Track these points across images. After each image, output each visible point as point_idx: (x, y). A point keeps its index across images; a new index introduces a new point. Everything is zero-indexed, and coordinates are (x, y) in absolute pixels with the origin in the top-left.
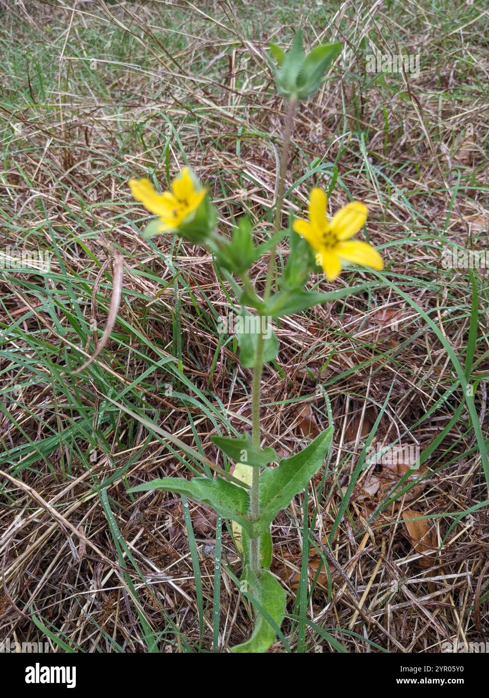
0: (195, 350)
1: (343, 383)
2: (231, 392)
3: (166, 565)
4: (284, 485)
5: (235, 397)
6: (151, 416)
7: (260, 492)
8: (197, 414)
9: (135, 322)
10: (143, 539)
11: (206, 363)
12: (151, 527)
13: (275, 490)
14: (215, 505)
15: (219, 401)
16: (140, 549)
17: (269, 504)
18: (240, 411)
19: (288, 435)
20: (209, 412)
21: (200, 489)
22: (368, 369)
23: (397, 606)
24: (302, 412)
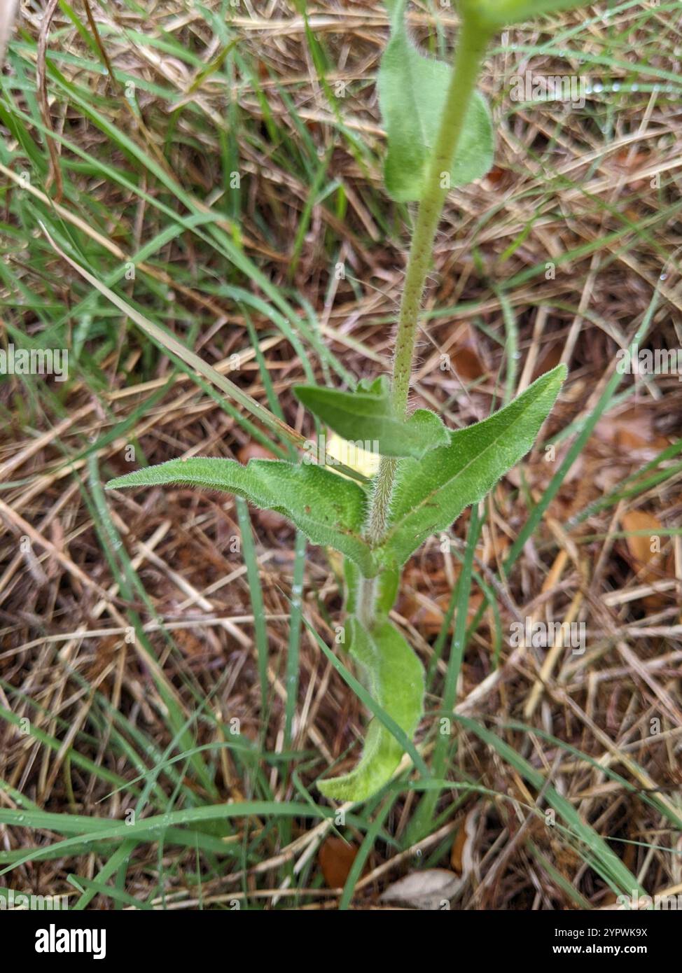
0: (265, 211)
1: (538, 283)
2: (331, 292)
3: (209, 581)
4: (443, 481)
5: (339, 301)
6: (180, 329)
7: (392, 494)
8: (266, 329)
9: (150, 147)
10: (168, 538)
11: (285, 237)
12: (182, 520)
13: (422, 490)
14: (298, 516)
15: (308, 308)
16: (164, 557)
17: (406, 516)
18: (346, 328)
19: (429, 375)
20: (289, 328)
21: (266, 481)
22: (588, 260)
23: (605, 674)
24: (457, 335)
